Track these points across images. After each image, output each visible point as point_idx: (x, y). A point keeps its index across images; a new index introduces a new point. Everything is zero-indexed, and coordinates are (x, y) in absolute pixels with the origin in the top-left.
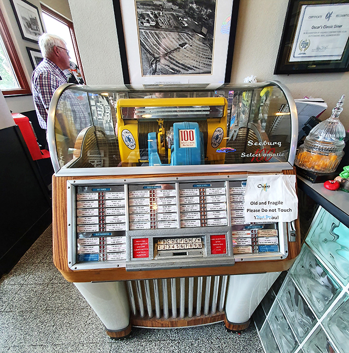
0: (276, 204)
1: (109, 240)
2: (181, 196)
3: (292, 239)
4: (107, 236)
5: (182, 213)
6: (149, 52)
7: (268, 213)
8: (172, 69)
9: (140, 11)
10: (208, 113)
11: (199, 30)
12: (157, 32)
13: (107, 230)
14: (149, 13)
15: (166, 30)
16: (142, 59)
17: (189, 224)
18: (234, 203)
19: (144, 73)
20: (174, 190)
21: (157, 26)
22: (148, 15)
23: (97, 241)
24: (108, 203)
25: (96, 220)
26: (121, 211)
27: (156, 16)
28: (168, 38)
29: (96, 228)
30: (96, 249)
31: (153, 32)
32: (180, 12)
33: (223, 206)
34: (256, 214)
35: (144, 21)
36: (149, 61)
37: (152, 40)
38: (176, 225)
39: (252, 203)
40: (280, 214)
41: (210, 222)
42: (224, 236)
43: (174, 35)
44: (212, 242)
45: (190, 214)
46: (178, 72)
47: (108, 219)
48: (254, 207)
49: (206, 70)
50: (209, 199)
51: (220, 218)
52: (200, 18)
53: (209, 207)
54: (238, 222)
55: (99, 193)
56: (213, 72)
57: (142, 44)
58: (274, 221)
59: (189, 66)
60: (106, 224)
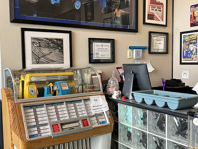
0: (101, 106)
1: (41, 128)
2: (67, 107)
3: (110, 117)
4: (40, 126)
5: (69, 113)
6: (36, 55)
7: (99, 109)
8: (46, 61)
9: (33, 41)
10: (68, 78)
11: (58, 48)
12: (40, 48)
13: (40, 124)
14: (37, 42)
15: (43, 47)
16: (32, 58)
17: (72, 117)
18: (87, 108)
19: (33, 63)
20: (63, 105)
21: (40, 46)
22: (36, 42)
23: (36, 129)
24: (38, 113)
25: (34, 120)
26: (44, 115)
27: (39, 43)
28: (45, 50)
29: (35, 124)
30: (36, 132)
31: (38, 48)
32: (49, 42)
33: (83, 109)
34: (96, 110)
35: (34, 44)
36: (36, 58)
37: (37, 51)
38: (68, 118)
39: (93, 107)
40: (103, 109)
41: (80, 116)
42: (86, 119)
43: (47, 49)
44: (83, 122)
45: (72, 114)
46: (49, 63)
47: (39, 119)
48: (94, 108)
49: (61, 62)
50: (78, 107)
51: (83, 114)
52: (58, 44)
53: (79, 110)
54: (90, 114)
55: (33, 109)
56: (64, 63)
57: (33, 52)
58: (102, 112)
59: (54, 60)
60: (39, 121)
